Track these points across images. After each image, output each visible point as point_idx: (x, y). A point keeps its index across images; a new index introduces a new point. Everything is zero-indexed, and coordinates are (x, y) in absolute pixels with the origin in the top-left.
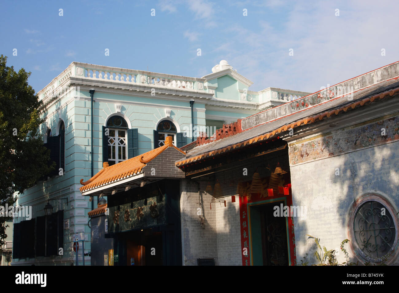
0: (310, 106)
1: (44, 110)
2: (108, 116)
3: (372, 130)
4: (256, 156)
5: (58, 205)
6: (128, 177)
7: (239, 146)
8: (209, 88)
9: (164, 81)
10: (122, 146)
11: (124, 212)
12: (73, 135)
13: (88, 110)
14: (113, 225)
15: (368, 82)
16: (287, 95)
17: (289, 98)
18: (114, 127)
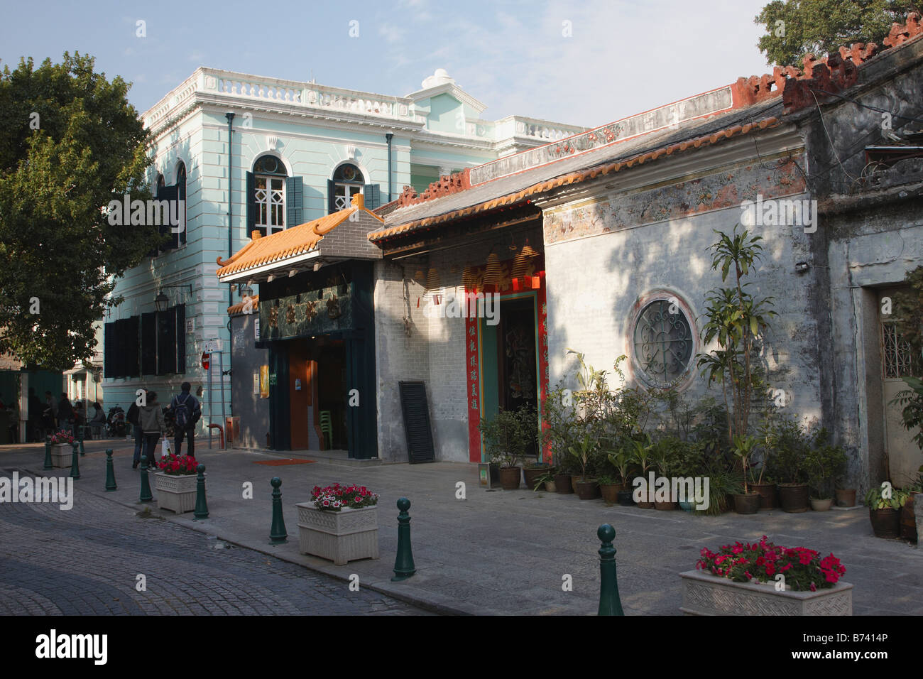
0: (577, 153)
1: (153, 143)
2: (256, 156)
3: (666, 196)
4: (493, 228)
5: (177, 296)
6: (294, 255)
7: (469, 213)
8: (417, 114)
9: (345, 99)
10: (277, 203)
11: (286, 309)
12: (200, 185)
13: (224, 145)
14: (268, 327)
15: (664, 120)
16: (540, 129)
17: (544, 133)
18: (265, 173)
